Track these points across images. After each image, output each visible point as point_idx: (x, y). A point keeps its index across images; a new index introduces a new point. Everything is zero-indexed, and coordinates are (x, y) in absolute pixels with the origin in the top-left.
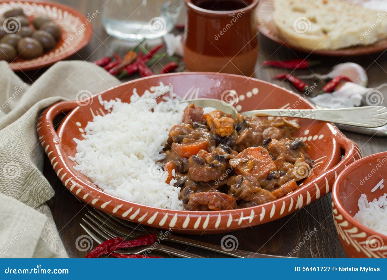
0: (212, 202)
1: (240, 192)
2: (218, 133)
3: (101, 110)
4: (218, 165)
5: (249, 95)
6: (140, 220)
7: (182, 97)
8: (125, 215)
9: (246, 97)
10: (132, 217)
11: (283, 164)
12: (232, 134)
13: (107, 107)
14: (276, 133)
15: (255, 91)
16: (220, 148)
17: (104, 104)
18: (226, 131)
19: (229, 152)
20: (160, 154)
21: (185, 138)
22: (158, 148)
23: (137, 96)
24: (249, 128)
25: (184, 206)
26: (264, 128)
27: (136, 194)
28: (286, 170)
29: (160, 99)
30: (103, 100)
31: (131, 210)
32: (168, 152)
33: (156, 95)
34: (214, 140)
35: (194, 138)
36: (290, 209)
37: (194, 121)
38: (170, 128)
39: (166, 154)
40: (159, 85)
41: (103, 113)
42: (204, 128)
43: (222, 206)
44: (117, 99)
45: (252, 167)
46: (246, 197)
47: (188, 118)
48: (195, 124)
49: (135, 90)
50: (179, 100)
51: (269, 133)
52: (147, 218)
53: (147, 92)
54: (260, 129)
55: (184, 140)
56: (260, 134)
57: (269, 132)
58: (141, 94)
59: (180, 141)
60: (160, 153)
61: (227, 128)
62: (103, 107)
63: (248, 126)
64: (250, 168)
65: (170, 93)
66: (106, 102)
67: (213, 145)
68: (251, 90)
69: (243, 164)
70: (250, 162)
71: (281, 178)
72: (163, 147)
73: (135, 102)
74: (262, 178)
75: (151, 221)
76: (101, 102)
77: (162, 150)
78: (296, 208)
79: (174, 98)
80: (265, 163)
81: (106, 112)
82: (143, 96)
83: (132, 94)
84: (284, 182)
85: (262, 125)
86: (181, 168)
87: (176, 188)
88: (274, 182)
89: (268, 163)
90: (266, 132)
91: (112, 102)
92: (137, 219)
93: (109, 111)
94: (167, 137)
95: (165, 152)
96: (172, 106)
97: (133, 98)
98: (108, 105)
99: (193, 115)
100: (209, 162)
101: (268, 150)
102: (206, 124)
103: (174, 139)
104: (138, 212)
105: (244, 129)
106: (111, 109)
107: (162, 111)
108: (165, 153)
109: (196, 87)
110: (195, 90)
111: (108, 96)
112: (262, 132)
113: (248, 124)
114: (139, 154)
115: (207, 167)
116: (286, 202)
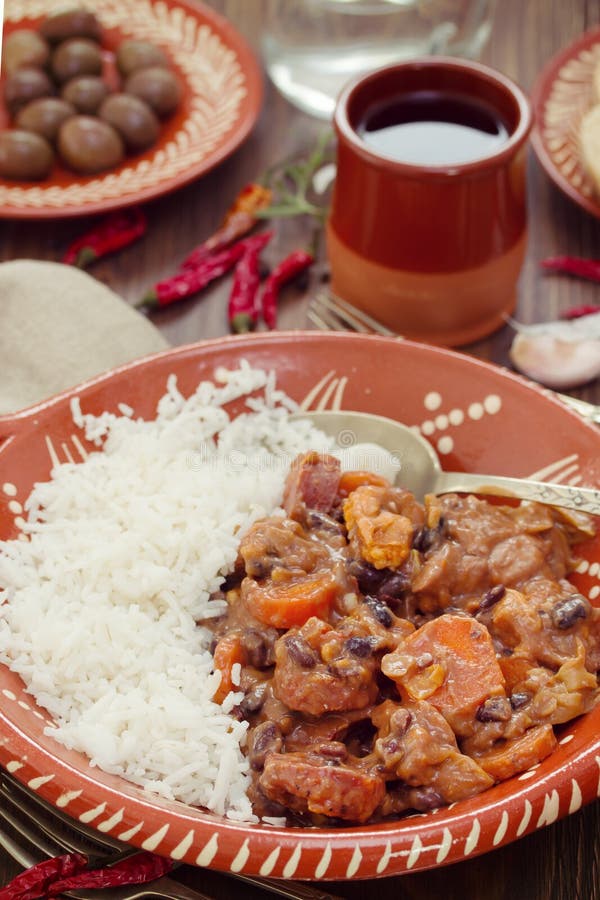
0: (317, 793)
1: (397, 764)
2: (368, 559)
3: (75, 439)
4: (349, 673)
5: (475, 411)
6: (125, 836)
7: (299, 400)
8: (87, 817)
9: (467, 418)
10: (105, 827)
11: (528, 672)
12: (405, 561)
13: (93, 434)
14: (527, 559)
15: (493, 404)
16: (365, 612)
17: (85, 424)
18: (387, 556)
19: (387, 624)
20: (212, 602)
21: (277, 568)
22: (208, 582)
23: (178, 397)
24: (454, 543)
25: (253, 776)
26: (493, 543)
27: (129, 739)
28: (532, 692)
29: (236, 407)
30: (84, 412)
31: (100, 809)
32: (232, 595)
33: (227, 395)
34: (354, 578)
35: (302, 568)
36: (520, 831)
37: (310, 505)
38: (247, 522)
39: (224, 604)
40: (239, 368)
41: (82, 450)
42: (336, 532)
43: (343, 806)
44: (124, 408)
45: (439, 682)
46: (412, 777)
47: (296, 497)
48: (314, 517)
49: (172, 380)
50: (290, 412)
51: (508, 558)
52: (143, 836)
53: (205, 389)
54: (483, 549)
55: (274, 573)
56: (481, 563)
57: (505, 556)
58: (187, 391)
59: (262, 576)
60: (212, 598)
61: (392, 547)
62: (81, 432)
63: (448, 536)
64: (435, 687)
65: (267, 391)
66: (90, 418)
67: (350, 591)
68: (481, 400)
69: (417, 670)
70: (436, 667)
71: (516, 717)
72: (222, 580)
73: (169, 418)
74: (463, 715)
75: (150, 844)
76: (78, 418)
77: (219, 588)
78: (540, 824)
79: (278, 404)
80: (476, 670)
81: (91, 446)
82: (193, 399)
83: (164, 391)
84: (522, 730)
85: (491, 533)
86: (256, 659)
87: (235, 723)
88: (495, 728)
89: (486, 673)
90: (499, 553)
91: (107, 418)
92: (115, 834)
93: (98, 442)
94: (234, 557)
95: (226, 595)
96: (266, 430)
97: (165, 405)
98: (94, 426)
99: (312, 489)
100: (327, 659)
101: (490, 626)
102: (341, 520)
103: (248, 568)
104: (117, 818)
105: (441, 545)
106: (104, 438)
107: (239, 445)
108: (225, 599)
109: (339, 376)
110: (335, 382)
111: (97, 401)
112: (486, 555)
113: (450, 530)
114: (155, 596)
115: (321, 675)
116: (510, 814)
